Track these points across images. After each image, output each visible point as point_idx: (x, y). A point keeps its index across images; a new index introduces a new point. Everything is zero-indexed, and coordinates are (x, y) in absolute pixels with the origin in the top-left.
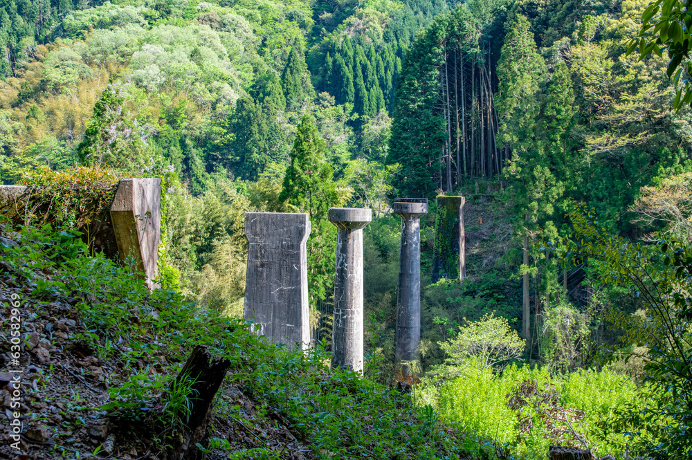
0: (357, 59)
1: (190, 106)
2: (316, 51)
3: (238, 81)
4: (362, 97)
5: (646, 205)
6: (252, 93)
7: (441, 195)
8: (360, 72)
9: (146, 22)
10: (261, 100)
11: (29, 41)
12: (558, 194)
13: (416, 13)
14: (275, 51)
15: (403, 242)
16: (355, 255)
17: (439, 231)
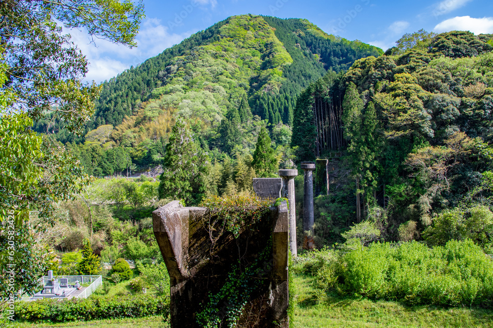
0: (269, 101)
1: (202, 123)
2: (252, 99)
3: (221, 112)
4: (272, 117)
5: (410, 162)
6: (227, 117)
7: (318, 159)
8: (270, 107)
9: (184, 91)
10: (231, 120)
11: (138, 101)
12: (372, 158)
13: (292, 82)
14: (235, 100)
15: (305, 181)
16: (291, 190)
17: (318, 174)
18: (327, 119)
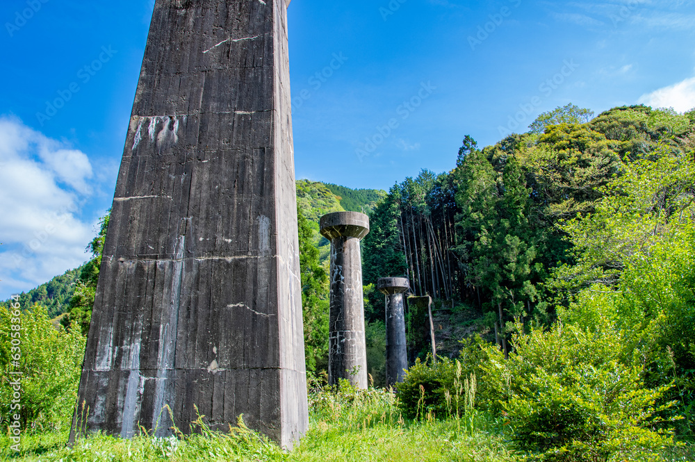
7: (411, 297)
15: (388, 316)
16: (352, 265)
17: (412, 326)
18: (423, 249)
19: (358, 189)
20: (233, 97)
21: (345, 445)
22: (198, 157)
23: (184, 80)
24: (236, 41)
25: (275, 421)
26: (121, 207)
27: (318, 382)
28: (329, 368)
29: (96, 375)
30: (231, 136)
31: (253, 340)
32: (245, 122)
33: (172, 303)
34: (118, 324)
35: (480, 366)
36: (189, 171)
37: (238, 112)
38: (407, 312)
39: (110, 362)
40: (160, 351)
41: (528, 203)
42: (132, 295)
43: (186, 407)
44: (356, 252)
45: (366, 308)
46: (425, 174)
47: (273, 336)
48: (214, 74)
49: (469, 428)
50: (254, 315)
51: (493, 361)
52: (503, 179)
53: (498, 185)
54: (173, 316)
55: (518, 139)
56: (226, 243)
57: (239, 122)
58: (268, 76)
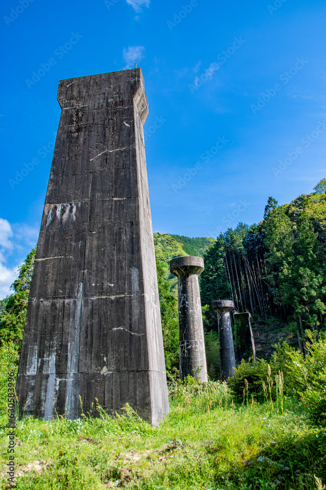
12: (319, 283)
15: (220, 328)
16: (194, 294)
17: (238, 334)
18: (243, 278)
19: (195, 238)
20: (111, 188)
21: (196, 423)
22: (89, 230)
23: (78, 179)
24: (111, 151)
25: (147, 407)
26: (40, 265)
27: (174, 378)
28: (180, 367)
29: (27, 378)
30: (110, 215)
31: (131, 352)
32: (119, 205)
33: (75, 328)
34: (40, 343)
35: (286, 365)
36: (83, 239)
37: (115, 199)
38: (234, 324)
39: (36, 369)
40: (68, 361)
41: (316, 243)
42: (49, 323)
43: (87, 399)
44: (196, 284)
45: (204, 323)
46: (242, 226)
47: (144, 348)
48: (97, 175)
49: (280, 410)
50: (131, 335)
51: (294, 362)
52: (297, 227)
53: (294, 231)
54: (77, 337)
55: (306, 198)
56: (110, 287)
57: (116, 206)
58: (133, 174)
